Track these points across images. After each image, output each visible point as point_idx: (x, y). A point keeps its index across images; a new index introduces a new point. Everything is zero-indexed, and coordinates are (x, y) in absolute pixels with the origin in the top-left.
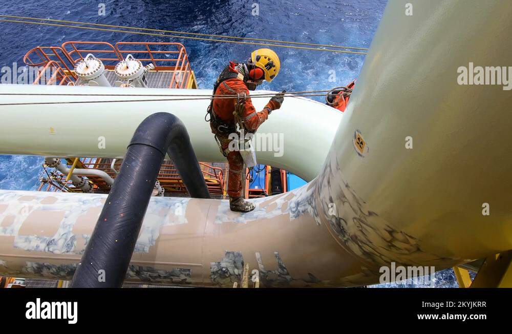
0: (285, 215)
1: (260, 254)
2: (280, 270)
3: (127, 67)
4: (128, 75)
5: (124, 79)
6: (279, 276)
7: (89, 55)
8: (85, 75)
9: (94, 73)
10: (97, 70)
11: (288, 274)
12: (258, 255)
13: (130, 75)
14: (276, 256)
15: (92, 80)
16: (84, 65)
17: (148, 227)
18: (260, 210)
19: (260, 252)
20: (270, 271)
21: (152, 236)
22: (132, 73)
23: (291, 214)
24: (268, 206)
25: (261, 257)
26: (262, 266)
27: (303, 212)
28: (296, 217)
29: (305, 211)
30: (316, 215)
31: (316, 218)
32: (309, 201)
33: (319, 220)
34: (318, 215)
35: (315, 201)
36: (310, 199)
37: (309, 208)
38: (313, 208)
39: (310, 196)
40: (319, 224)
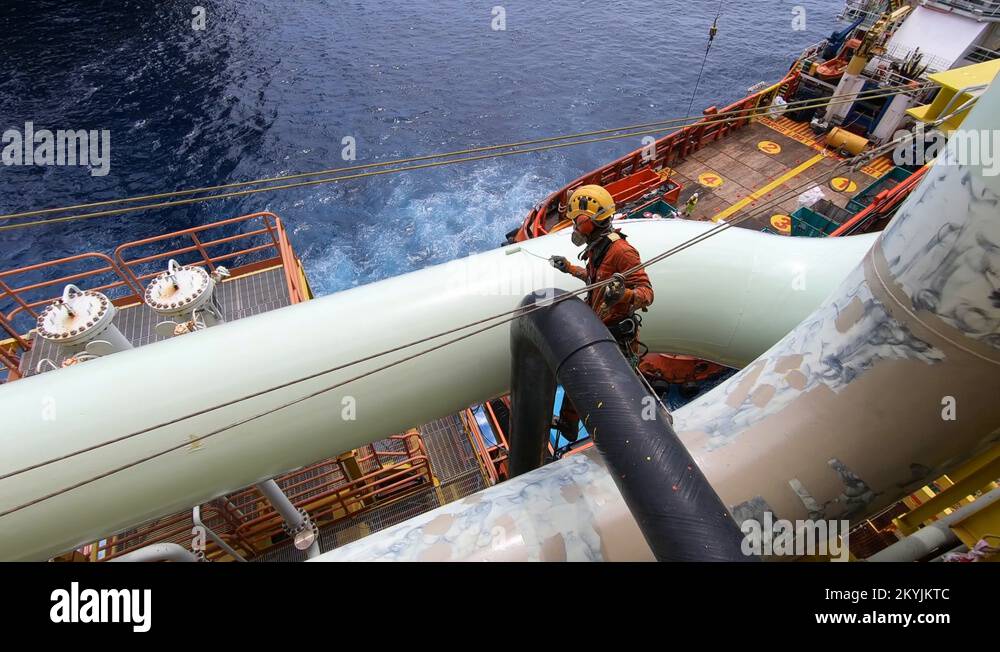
0: (811, 391)
1: (799, 479)
2: (849, 490)
3: (176, 288)
4: (185, 303)
5: (182, 314)
6: (848, 502)
7: (68, 288)
8: (73, 333)
9: (94, 324)
10: (100, 314)
11: (867, 489)
12: (795, 484)
13: (188, 300)
14: (835, 467)
15: (92, 339)
16: (63, 313)
17: (570, 533)
18: (741, 410)
19: (796, 477)
20: (828, 502)
21: (589, 546)
22: (194, 296)
23: (830, 383)
24: (750, 396)
25: (803, 484)
26: (811, 500)
27: (864, 364)
28: (848, 382)
29: (870, 360)
30: (921, 350)
31: (920, 355)
32: (874, 340)
33: (936, 353)
34: (929, 346)
35: (904, 329)
36: (875, 336)
37: (885, 350)
38: (901, 343)
39: (871, 331)
40: (937, 360)
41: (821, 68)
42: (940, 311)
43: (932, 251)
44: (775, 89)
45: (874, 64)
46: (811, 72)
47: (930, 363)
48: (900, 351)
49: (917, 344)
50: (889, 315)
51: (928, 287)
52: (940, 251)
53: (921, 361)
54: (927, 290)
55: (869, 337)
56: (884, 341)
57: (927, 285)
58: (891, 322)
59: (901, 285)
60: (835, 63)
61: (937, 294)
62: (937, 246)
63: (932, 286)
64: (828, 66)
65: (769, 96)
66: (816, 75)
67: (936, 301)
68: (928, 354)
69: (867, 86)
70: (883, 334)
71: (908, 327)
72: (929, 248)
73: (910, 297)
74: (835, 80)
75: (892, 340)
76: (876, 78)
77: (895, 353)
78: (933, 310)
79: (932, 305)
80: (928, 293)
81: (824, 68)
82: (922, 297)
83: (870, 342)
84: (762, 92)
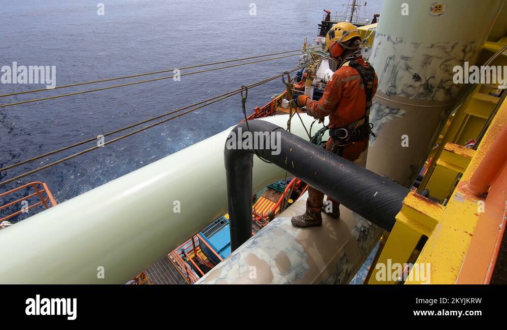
17: (286, 249)
27: (378, 130)
28: (375, 140)
29: (380, 127)
30: (396, 113)
31: (397, 115)
32: (379, 118)
33: (402, 112)
34: (399, 110)
35: (388, 107)
36: (378, 116)
37: (384, 120)
38: (388, 114)
39: (376, 115)
40: (404, 114)
41: (296, 85)
42: (398, 93)
43: (387, 71)
44: (282, 96)
45: (314, 82)
46: (294, 88)
47: (401, 117)
48: (389, 117)
49: (395, 111)
50: (380, 105)
51: (390, 85)
52: (389, 69)
53: (398, 117)
54: (391, 87)
55: (376, 117)
56: (382, 116)
57: (390, 84)
58: (382, 107)
59: (380, 90)
60: (301, 83)
61: (394, 86)
62: (388, 67)
63: (391, 84)
64: (299, 84)
65: (281, 99)
66: (296, 89)
67: (395, 89)
68: (400, 114)
69: (315, 89)
70: (381, 114)
71: (389, 106)
72: (385, 70)
73: (385, 93)
74: (303, 89)
75: (384, 115)
76: (317, 86)
77: (387, 119)
78: (395, 94)
79: (394, 92)
80: (391, 88)
81: (298, 85)
82: (389, 90)
83: (377, 119)
84: (277, 98)
